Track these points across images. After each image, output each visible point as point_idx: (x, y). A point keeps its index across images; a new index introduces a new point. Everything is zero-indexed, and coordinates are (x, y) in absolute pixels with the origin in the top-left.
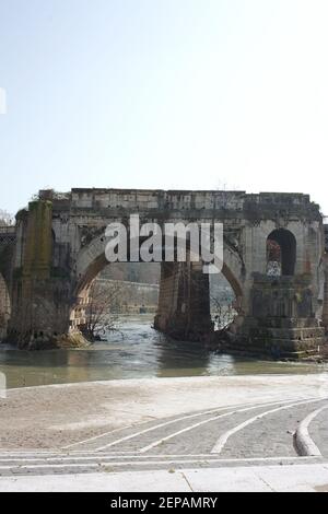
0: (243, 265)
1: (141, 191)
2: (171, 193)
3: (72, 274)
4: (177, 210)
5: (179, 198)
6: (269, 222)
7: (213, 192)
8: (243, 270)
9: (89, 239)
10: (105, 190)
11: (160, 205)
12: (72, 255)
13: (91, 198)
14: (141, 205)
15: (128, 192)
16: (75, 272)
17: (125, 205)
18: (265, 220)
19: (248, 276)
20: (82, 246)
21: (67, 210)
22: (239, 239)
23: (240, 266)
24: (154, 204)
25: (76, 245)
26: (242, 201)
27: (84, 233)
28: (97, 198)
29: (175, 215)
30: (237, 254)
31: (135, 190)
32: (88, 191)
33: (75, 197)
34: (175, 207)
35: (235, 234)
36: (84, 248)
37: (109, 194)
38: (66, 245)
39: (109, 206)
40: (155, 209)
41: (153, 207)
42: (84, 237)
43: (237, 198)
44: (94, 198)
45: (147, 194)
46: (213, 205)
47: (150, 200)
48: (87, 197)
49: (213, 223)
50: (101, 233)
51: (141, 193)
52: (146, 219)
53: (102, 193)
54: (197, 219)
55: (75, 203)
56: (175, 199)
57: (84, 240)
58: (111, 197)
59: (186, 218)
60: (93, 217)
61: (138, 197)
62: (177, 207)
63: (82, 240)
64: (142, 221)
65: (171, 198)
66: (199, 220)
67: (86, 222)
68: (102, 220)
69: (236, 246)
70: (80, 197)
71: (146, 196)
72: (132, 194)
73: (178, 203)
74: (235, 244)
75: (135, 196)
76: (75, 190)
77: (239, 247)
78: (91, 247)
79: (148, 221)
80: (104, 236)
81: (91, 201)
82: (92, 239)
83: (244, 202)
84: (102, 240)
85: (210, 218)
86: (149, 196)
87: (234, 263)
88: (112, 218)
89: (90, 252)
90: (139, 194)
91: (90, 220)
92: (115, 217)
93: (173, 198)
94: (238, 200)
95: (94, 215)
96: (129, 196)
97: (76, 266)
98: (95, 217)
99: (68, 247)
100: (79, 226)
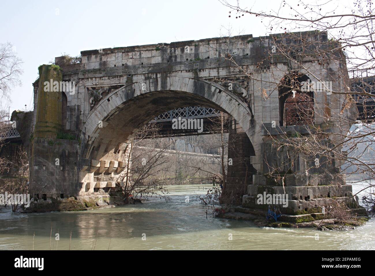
0: (253, 116)
1: (144, 46)
2: (174, 45)
3: (82, 136)
4: (181, 63)
5: (182, 50)
6: (280, 66)
7: (217, 40)
8: (253, 122)
9: (96, 101)
10: (110, 49)
11: (163, 60)
12: (82, 118)
13: (98, 59)
14: (145, 61)
15: (132, 49)
16: (84, 134)
17: (130, 63)
18: (276, 64)
19: (258, 128)
20: (92, 108)
21: (76, 74)
22: (247, 88)
23: (250, 118)
24: (157, 59)
25: (85, 107)
26: (250, 46)
27: (92, 95)
28: (104, 59)
29: (178, 68)
30: (246, 105)
31: (138, 47)
32: (95, 52)
33: (85, 60)
34: (178, 60)
36: (93, 110)
37: (115, 54)
38: (76, 108)
39: (115, 66)
40: (159, 63)
41: (157, 62)
42: (92, 99)
43: (244, 43)
44: (101, 59)
45: (151, 49)
46: (218, 53)
47: (153, 55)
48: (95, 59)
49: (218, 74)
50: (108, 93)
51: (145, 49)
52: (150, 75)
53: (109, 54)
54: (202, 70)
55: (84, 65)
56: (178, 52)
57: (92, 101)
58: (116, 56)
59: (189, 71)
60: (100, 78)
61: (142, 53)
62: (181, 59)
63: (91, 101)
64: (146, 78)
65: (175, 51)
66: (203, 70)
67: (94, 84)
68: (109, 81)
69: (244, 95)
70: (88, 60)
71: (150, 52)
72: (136, 51)
73: (181, 55)
74: (243, 93)
75: (139, 52)
76: (84, 53)
77: (247, 97)
78: (99, 108)
79: (152, 77)
80: (111, 96)
81: (99, 63)
82: (100, 100)
83: (252, 47)
84: (109, 100)
85: (215, 68)
86: (153, 51)
87: (242, 115)
88: (118, 77)
89: (98, 113)
90: (142, 51)
91: (97, 81)
92: (121, 76)
93: (177, 51)
94: (244, 45)
95: (101, 75)
96: (134, 53)
97: (85, 128)
98: (102, 77)
99: (78, 109)
100: (88, 88)
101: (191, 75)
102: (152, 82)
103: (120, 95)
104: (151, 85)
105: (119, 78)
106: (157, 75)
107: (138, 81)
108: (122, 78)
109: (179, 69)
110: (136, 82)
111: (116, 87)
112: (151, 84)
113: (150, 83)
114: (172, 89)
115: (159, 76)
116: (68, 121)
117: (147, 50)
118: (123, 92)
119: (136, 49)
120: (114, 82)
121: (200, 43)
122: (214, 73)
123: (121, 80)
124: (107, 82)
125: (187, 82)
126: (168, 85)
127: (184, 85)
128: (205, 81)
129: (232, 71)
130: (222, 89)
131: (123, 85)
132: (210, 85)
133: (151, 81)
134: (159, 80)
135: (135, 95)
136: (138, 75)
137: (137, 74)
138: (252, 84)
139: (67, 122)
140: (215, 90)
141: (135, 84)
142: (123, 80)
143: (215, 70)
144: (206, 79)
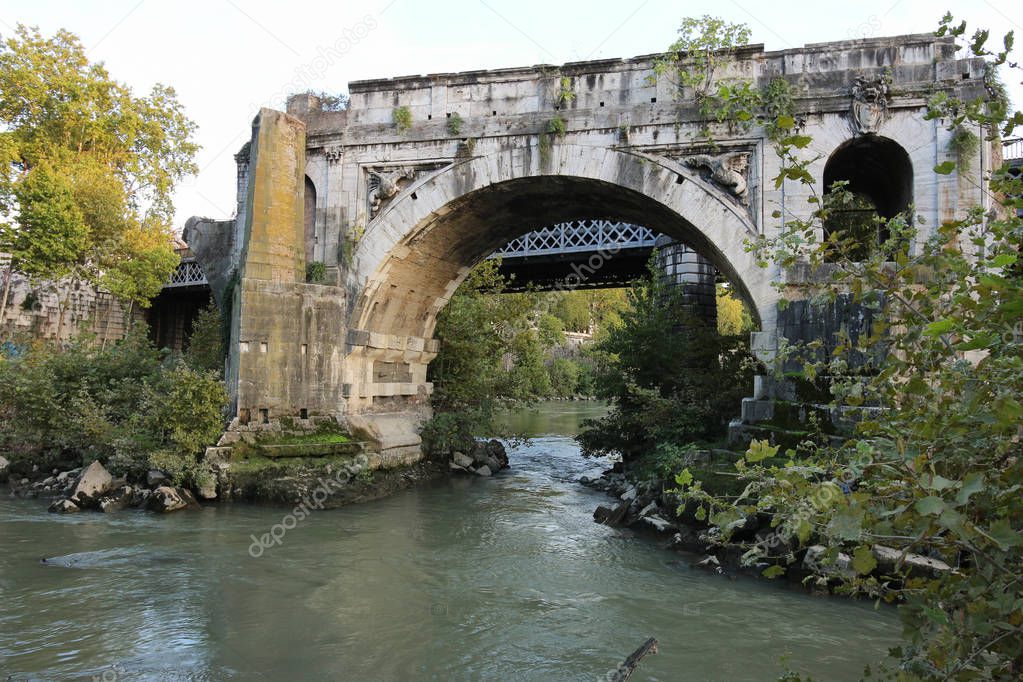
0: (759, 240)
1: (499, 73)
2: (572, 70)
3: (351, 277)
4: (586, 112)
5: (591, 83)
6: (831, 120)
9: (385, 198)
10: (417, 79)
11: (544, 103)
12: (350, 234)
13: (390, 102)
14: (500, 107)
15: (472, 78)
16: (356, 273)
17: (465, 112)
18: (820, 114)
20: (373, 215)
21: (337, 135)
22: (745, 172)
24: (529, 101)
25: (357, 212)
27: (375, 182)
28: (405, 100)
29: (579, 124)
30: (742, 212)
31: (484, 74)
32: (384, 85)
33: (358, 102)
34: (581, 105)
35: (737, 158)
36: (378, 219)
37: (429, 90)
38: (338, 213)
39: (430, 117)
40: (535, 113)
41: (530, 110)
42: (376, 192)
43: (742, 66)
44: (396, 102)
45: (516, 78)
46: (676, 88)
47: (521, 93)
48: (381, 100)
49: (677, 137)
50: (413, 180)
51: (503, 79)
52: (512, 139)
53: (415, 89)
54: (637, 130)
55: (357, 116)
56: (581, 84)
57: (376, 198)
58: (433, 96)
59: (607, 130)
60: (395, 144)
61: (495, 89)
62: (587, 103)
63: (372, 199)
64: (503, 146)
65: (573, 83)
66: (641, 130)
67: (381, 159)
68: (414, 151)
69: (738, 190)
70: (366, 103)
71: (513, 85)
72: (479, 83)
73: (587, 94)
74: (735, 185)
75: (487, 86)
76: (356, 87)
77: (746, 194)
78: (390, 213)
79: (518, 145)
80: (419, 188)
81: (391, 110)
82: (394, 196)
83: (761, 75)
84: (414, 196)
85: (668, 125)
86: (520, 84)
87: (733, 235)
88: (436, 144)
89: (388, 226)
90: (494, 82)
91: (387, 152)
92: (442, 141)
93: (577, 83)
94: (742, 70)
95: (398, 139)
96: (474, 87)
97: (359, 260)
98: (399, 143)
99: (343, 216)
100: (365, 168)
101: (611, 139)
102: (518, 157)
103: (442, 184)
104: (515, 164)
105: (438, 146)
106: (528, 141)
107: (485, 154)
108: (445, 146)
109: (583, 127)
110: (480, 157)
111: (430, 167)
112: (515, 160)
113: (512, 158)
114: (565, 172)
115: (534, 141)
116: (317, 243)
117: (507, 82)
118: (447, 177)
119: (479, 80)
120: (427, 154)
121: (635, 66)
122: (667, 138)
123: (444, 150)
124: (410, 155)
125: (602, 159)
126: (555, 163)
127: (593, 163)
128: (645, 155)
129: (712, 131)
130: (684, 175)
131: (448, 164)
132: (655, 163)
133: (515, 152)
134: (535, 152)
135: (477, 186)
136: (485, 140)
137: (483, 137)
138: (760, 162)
139: (316, 245)
140: (668, 178)
141: (478, 160)
142: (449, 151)
143: (671, 130)
144: (646, 152)
